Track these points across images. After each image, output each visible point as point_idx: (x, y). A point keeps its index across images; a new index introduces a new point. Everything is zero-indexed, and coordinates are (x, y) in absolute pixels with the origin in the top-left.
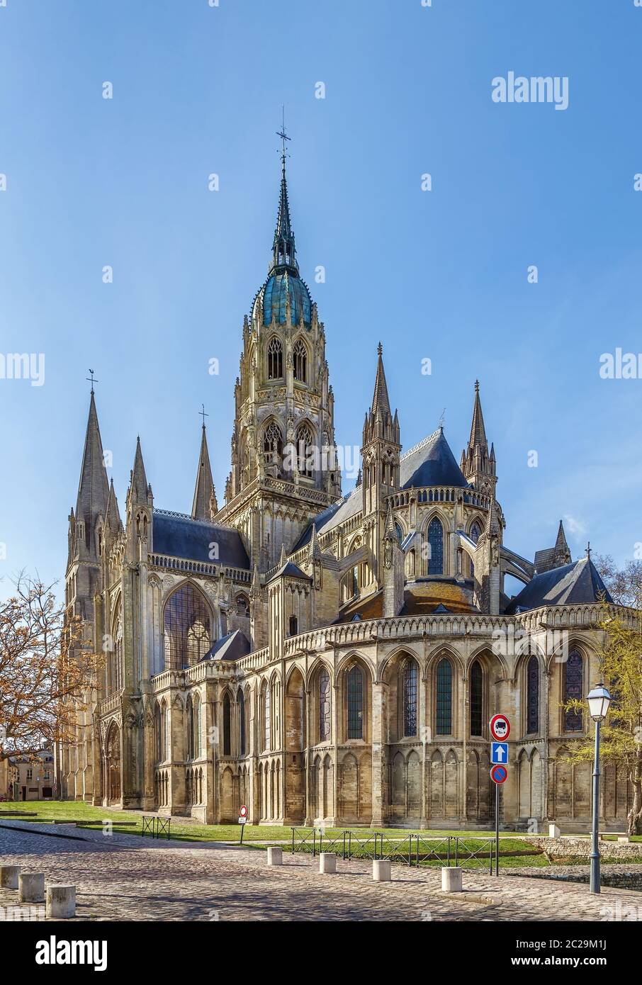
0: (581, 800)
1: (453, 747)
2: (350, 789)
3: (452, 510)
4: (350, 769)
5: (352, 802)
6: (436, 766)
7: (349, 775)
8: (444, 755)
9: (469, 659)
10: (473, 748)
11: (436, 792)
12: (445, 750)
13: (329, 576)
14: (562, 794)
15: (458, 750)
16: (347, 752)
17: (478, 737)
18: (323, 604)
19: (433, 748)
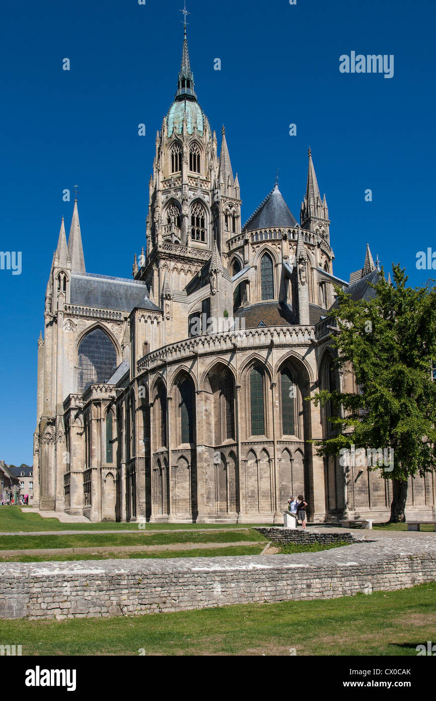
0: (377, 490)
1: (266, 446)
2: (183, 488)
3: (279, 246)
4: (184, 470)
5: (185, 500)
6: (251, 464)
7: (182, 476)
8: (258, 454)
9: (276, 365)
10: (284, 446)
11: (252, 488)
12: (258, 448)
13: (179, 307)
14: (361, 485)
15: (270, 449)
16: (180, 455)
17: (290, 436)
18: (173, 331)
19: (248, 448)
